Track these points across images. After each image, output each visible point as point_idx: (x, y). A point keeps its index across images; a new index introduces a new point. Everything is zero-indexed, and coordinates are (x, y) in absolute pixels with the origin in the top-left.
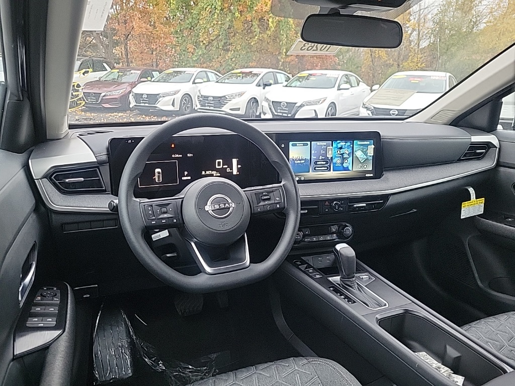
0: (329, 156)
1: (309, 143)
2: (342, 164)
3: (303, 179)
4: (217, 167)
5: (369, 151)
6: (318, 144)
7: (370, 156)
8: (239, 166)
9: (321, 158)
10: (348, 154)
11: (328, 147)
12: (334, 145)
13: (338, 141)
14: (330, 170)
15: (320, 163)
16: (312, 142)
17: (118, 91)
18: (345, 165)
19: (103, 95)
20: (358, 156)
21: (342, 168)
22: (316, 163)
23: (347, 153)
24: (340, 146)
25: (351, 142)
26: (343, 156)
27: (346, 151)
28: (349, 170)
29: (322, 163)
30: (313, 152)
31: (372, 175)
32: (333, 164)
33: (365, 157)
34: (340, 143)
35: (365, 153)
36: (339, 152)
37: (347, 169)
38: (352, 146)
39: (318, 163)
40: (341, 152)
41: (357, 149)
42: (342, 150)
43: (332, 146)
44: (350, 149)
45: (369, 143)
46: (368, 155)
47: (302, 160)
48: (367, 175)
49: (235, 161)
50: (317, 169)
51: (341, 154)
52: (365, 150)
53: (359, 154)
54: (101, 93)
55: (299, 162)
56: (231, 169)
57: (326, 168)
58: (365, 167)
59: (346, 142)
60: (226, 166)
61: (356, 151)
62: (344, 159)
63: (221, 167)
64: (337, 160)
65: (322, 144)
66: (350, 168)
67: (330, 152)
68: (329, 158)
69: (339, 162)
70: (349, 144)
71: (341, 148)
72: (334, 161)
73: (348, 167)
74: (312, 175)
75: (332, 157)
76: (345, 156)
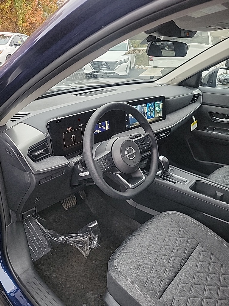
1: (137, 106)
2: (151, 114)
3: (135, 126)
4: (99, 127)
5: (161, 106)
6: (141, 106)
7: (161, 109)
8: (109, 125)
9: (142, 113)
10: (153, 110)
11: (145, 107)
12: (147, 106)
21: (150, 117)
23: (153, 109)
26: (151, 111)
31: (162, 118)
33: (159, 110)
35: (159, 108)
37: (152, 117)
41: (156, 106)
45: (160, 102)
48: (160, 119)
49: (106, 122)
52: (159, 106)
53: (157, 108)
55: (133, 117)
56: (105, 127)
58: (159, 114)
59: (152, 103)
60: (103, 126)
63: (101, 127)
65: (142, 106)
66: (154, 116)
67: (146, 110)
69: (149, 114)
70: (153, 104)
72: (147, 114)
75: (146, 112)
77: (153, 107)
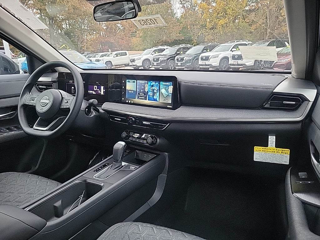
0: (146, 91)
1: (136, 81)
2: (153, 96)
3: (132, 102)
4: (95, 89)
5: (169, 90)
6: (140, 82)
7: (170, 93)
8: (104, 90)
9: (141, 91)
10: (157, 91)
11: (146, 85)
12: (149, 84)
13: (151, 82)
14: (146, 100)
15: (141, 94)
16: (138, 81)
17: (286, 60)
18: (155, 97)
19: (275, 62)
20: (163, 92)
21: (153, 99)
22: (139, 94)
23: (156, 89)
24: (152, 85)
25: (158, 83)
26: (154, 91)
27: (156, 88)
28: (157, 101)
29: (143, 94)
30: (137, 87)
31: (171, 107)
32: (148, 95)
33: (167, 93)
34: (152, 82)
35: (167, 91)
36: (151, 89)
37: (155, 100)
38: (159, 85)
39: (140, 94)
40: (153, 89)
41: (162, 88)
42: (153, 87)
43: (148, 84)
44: (158, 87)
45: (169, 84)
46: (169, 92)
47: (132, 91)
48: (168, 106)
49: (102, 87)
50: (140, 97)
51: (152, 90)
52: (167, 89)
53: (163, 91)
54: (274, 61)
55: (131, 92)
56: (101, 91)
57: (144, 98)
58: (167, 100)
59: (155, 82)
60: (99, 90)
61: (161, 89)
62: (154, 93)
63: (96, 90)
64: (150, 94)
65: (142, 82)
66: (158, 100)
67: (147, 88)
68: (146, 92)
69: (151, 95)
70: (157, 83)
71: (153, 86)
72: (149, 94)
73: (156, 99)
74: (137, 100)
75: (148, 91)
76: (155, 91)
77: (158, 88)
